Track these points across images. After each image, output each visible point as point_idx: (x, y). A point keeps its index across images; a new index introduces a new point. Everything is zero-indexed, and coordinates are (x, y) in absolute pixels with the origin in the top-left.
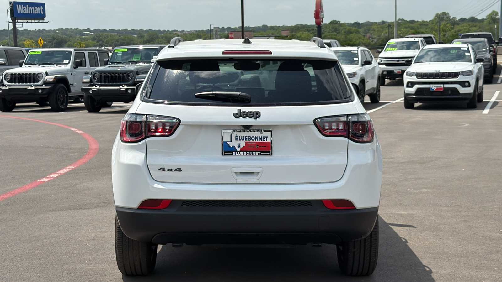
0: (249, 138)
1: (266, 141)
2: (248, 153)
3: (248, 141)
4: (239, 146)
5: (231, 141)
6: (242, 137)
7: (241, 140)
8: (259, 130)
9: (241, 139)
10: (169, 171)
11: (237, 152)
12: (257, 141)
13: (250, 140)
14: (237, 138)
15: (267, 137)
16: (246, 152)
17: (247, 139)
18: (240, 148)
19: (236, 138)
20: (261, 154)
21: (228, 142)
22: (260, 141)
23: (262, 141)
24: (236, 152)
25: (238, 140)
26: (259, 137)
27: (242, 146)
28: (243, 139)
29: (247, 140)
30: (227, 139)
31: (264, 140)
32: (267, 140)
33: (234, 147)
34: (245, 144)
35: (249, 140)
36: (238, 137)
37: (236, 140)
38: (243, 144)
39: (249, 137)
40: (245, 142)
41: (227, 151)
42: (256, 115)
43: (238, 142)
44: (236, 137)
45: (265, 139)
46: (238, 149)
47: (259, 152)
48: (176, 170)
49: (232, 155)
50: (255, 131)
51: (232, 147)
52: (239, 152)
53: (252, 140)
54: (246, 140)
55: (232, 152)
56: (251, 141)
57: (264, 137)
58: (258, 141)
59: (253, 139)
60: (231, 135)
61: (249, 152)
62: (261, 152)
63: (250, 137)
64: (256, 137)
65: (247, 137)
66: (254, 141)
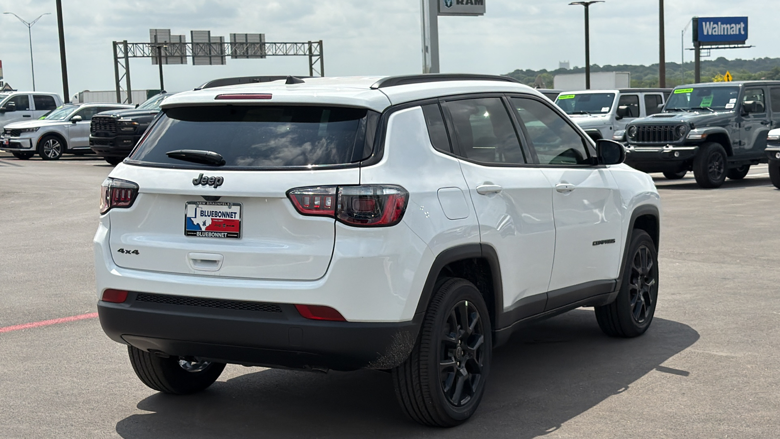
0: (215, 214)
1: (233, 219)
2: (213, 234)
3: (214, 218)
4: (204, 224)
5: (195, 217)
6: (208, 212)
7: (206, 216)
8: (227, 204)
9: (206, 214)
10: (128, 254)
11: (202, 232)
12: (224, 218)
13: (217, 217)
14: (203, 213)
15: (235, 213)
16: (212, 232)
17: (214, 215)
18: (205, 227)
19: (201, 213)
20: (227, 237)
21: (192, 219)
22: (228, 218)
23: (230, 219)
24: (200, 232)
25: (203, 216)
26: (227, 212)
27: (207, 225)
28: (209, 215)
30: (191, 214)
31: (232, 217)
32: (235, 218)
33: (198, 224)
34: (211, 221)
35: (215, 216)
36: (203, 211)
37: (201, 216)
38: (209, 222)
39: (216, 212)
40: (212, 219)
41: (191, 230)
42: (218, 182)
43: (204, 218)
44: (201, 211)
45: (234, 216)
46: (203, 228)
47: (226, 234)
48: (133, 252)
49: (196, 235)
50: (222, 205)
51: (196, 224)
52: (204, 232)
53: (220, 217)
54: (212, 216)
55: (196, 232)
56: (218, 218)
57: (232, 213)
58: (226, 218)
59: (220, 214)
60: (196, 209)
61: (215, 232)
62: (228, 233)
63: (217, 212)
64: (223, 212)
65: (213, 212)
66: (221, 218)
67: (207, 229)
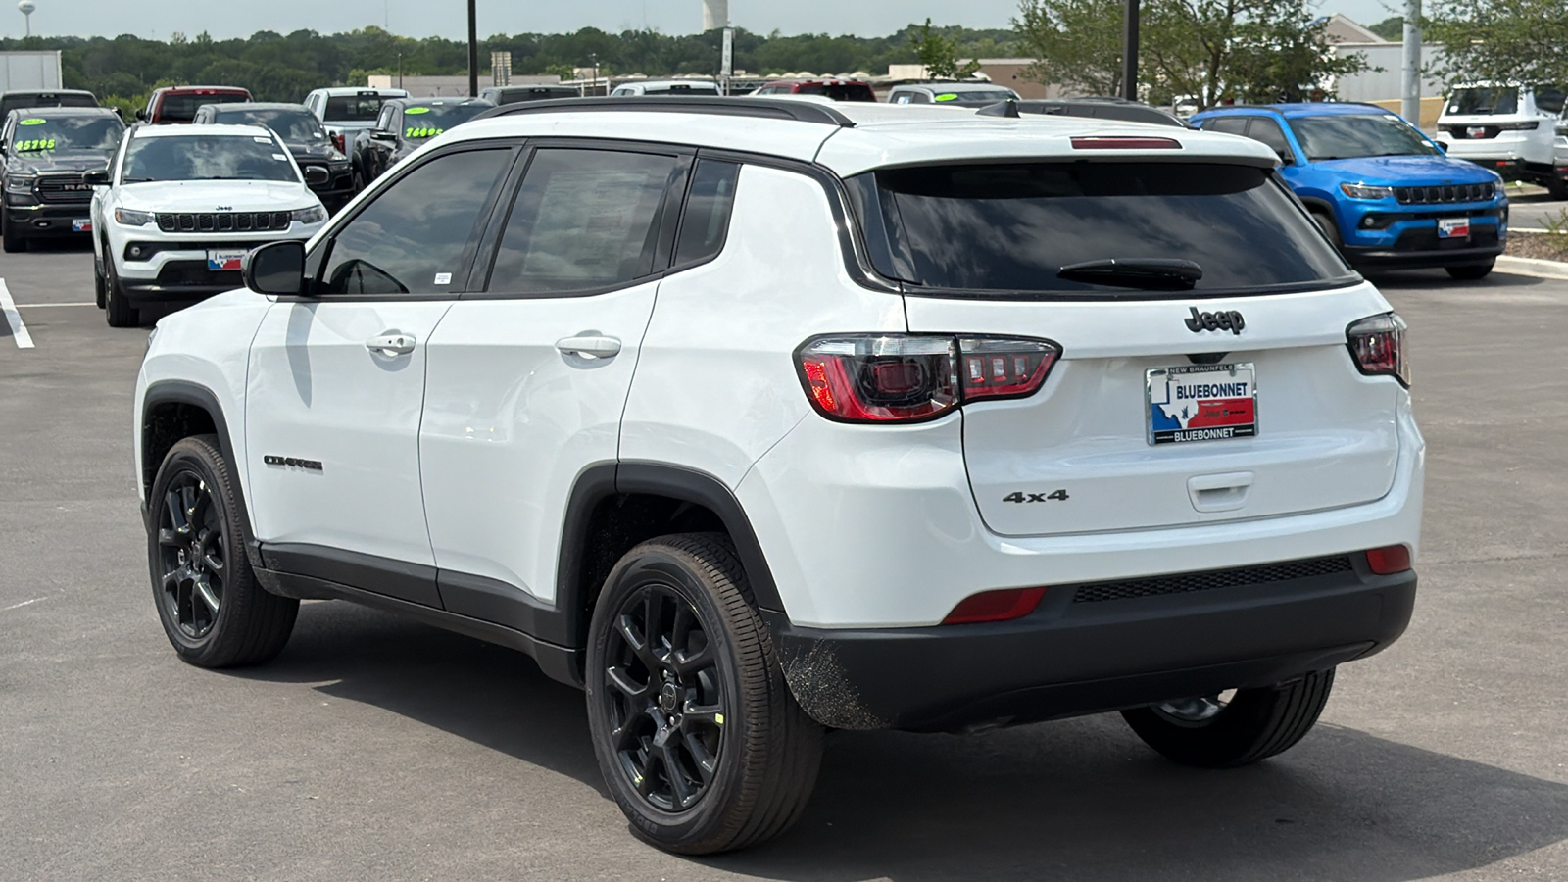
0: (1205, 391)
1: (1242, 396)
2: (1207, 434)
3: (1203, 399)
4: (1185, 414)
5: (1168, 402)
6: (1190, 387)
7: (1188, 397)
8: (1227, 366)
9: (1187, 393)
10: (1035, 502)
11: (1184, 432)
12: (1224, 397)
13: (1208, 396)
14: (1181, 392)
15: (1244, 385)
16: (1203, 430)
17: (1203, 394)
18: (1187, 420)
19: (1179, 392)
20: (1236, 435)
21: (1161, 406)
22: (1232, 397)
23: (1236, 397)
24: (1179, 432)
25: (1181, 397)
26: (1229, 385)
27: (1191, 416)
28: (1193, 393)
29: (1201, 396)
30: (1158, 397)
31: (1240, 394)
32: (1245, 394)
33: (1174, 416)
34: (1197, 407)
35: (1206, 396)
36: (1181, 388)
37: (1178, 397)
38: (1193, 410)
39: (1205, 386)
40: (1199, 402)
41: (1164, 431)
42: (1233, 322)
43: (1184, 402)
44: (1179, 388)
45: (1242, 392)
46: (1184, 424)
47: (1231, 430)
48: (1052, 497)
49: (1173, 440)
50: (1219, 370)
51: (1170, 417)
52: (1188, 431)
53: (1215, 396)
54: (1198, 396)
55: (1172, 433)
56: (1212, 398)
57: (1240, 385)
58: (1227, 397)
59: (1215, 391)
60: (1168, 384)
61: (1209, 429)
62: (1236, 428)
63: (1208, 386)
64: (1221, 386)
65: (1200, 386)
66: (1218, 397)
67: (1191, 423)
